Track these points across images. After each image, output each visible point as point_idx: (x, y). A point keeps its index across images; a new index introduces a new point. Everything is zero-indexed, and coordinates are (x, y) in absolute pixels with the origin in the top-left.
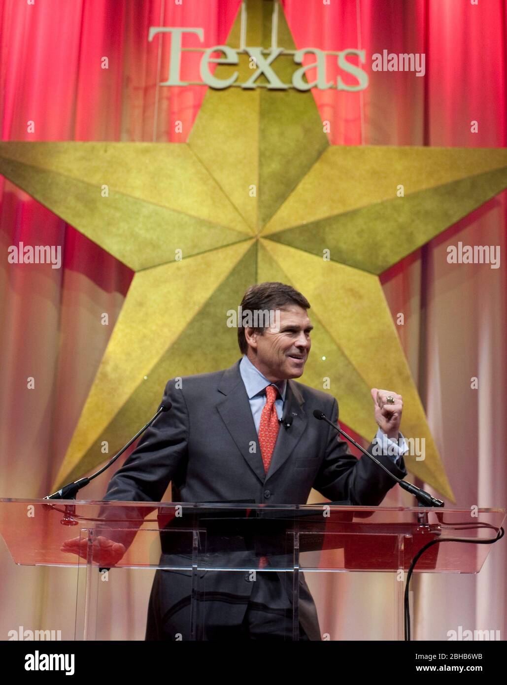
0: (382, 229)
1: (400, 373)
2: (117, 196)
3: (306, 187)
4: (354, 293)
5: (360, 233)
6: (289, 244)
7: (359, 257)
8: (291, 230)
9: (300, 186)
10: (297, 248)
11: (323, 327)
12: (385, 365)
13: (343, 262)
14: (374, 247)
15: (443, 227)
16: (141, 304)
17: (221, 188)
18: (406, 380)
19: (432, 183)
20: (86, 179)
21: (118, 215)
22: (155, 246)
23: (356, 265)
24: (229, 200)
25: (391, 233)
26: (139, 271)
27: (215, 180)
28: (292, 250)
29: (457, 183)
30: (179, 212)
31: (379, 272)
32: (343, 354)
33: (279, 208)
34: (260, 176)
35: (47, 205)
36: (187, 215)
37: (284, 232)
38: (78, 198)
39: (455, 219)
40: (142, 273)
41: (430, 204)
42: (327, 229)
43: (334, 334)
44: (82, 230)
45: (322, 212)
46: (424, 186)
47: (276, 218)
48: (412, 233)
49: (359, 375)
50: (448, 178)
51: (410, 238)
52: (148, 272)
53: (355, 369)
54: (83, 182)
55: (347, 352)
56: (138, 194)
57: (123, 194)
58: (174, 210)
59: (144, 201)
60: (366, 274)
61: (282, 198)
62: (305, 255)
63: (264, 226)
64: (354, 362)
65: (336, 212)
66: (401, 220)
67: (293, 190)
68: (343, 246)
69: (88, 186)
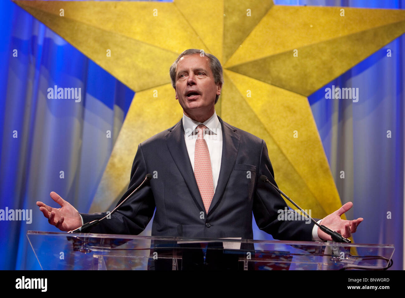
0: (310, 64)
1: (322, 166)
2: (123, 39)
3: (257, 34)
4: (290, 109)
5: (295, 67)
6: (245, 74)
7: (294, 84)
8: (246, 64)
9: (253, 33)
10: (250, 76)
11: (268, 132)
12: (311, 161)
13: (283, 87)
14: (305, 77)
15: (353, 64)
16: (139, 115)
17: (197, 34)
18: (326, 172)
19: (346, 33)
20: (101, 27)
21: (124, 52)
22: (150, 74)
23: (291, 90)
24: (202, 42)
25: (317, 67)
26: (138, 92)
27: (192, 28)
28: (246, 78)
29: (364, 33)
30: (168, 51)
31: (308, 95)
32: (282, 152)
33: (237, 48)
34: (225, 26)
35: (74, 45)
36: (172, 52)
37: (241, 65)
38: (96, 40)
39: (362, 58)
40: (140, 93)
41: (345, 47)
42: (272, 64)
43: (276, 138)
44: (98, 62)
45: (268, 52)
46: (340, 35)
47: (235, 56)
48: (331, 68)
49: (293, 167)
50: (357, 29)
51: (330, 71)
52: (144, 92)
53: (290, 163)
54: (99, 29)
55: (285, 151)
56: (138, 37)
57: (128, 38)
58: (164, 49)
59: (143, 42)
60: (298, 96)
61: (240, 41)
62: (256, 82)
63: (227, 60)
64: (289, 158)
65: (278, 52)
66: (324, 58)
67: (248, 35)
68: (283, 76)
69: (103, 31)
